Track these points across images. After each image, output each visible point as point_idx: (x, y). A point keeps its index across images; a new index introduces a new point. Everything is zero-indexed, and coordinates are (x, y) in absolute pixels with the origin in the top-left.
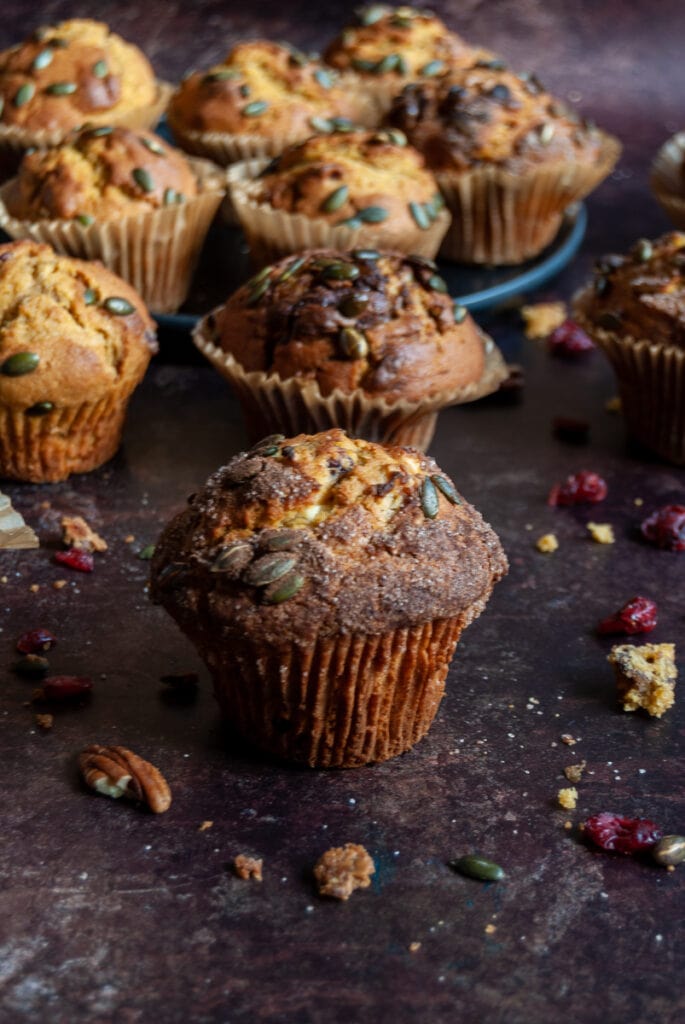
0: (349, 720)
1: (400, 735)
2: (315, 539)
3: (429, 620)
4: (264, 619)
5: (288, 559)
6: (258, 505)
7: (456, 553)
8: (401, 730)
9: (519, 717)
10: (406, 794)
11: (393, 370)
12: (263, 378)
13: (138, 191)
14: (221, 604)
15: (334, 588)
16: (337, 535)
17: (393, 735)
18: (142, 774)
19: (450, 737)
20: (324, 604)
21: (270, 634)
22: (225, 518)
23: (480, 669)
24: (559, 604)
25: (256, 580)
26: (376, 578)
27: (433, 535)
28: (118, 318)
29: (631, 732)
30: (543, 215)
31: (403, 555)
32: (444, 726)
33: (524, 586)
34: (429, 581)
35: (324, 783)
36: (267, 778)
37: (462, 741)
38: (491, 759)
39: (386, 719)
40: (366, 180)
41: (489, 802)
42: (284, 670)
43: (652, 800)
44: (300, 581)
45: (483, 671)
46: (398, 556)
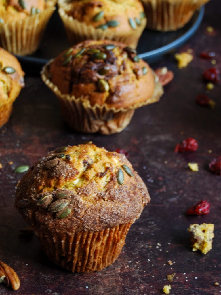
0: (87, 258)
1: (107, 262)
2: (76, 194)
3: (118, 225)
4: (56, 224)
5: (65, 202)
6: (55, 179)
7: (129, 199)
8: (107, 260)
9: (153, 252)
10: (107, 285)
11: (118, 96)
12: (68, 97)
13: (20, 8)
14: (40, 217)
15: (82, 214)
16: (84, 193)
17: (104, 262)
18: (10, 275)
19: (126, 260)
20: (78, 220)
21: (58, 229)
22: (43, 182)
23: (140, 229)
24: (174, 199)
25: (53, 210)
26: (98, 210)
27: (121, 193)
28: (9, 75)
29: (194, 260)
30: (185, 12)
31: (109, 201)
32: (124, 254)
33: (161, 190)
34: (118, 211)
35: (77, 279)
36: (56, 276)
37: (130, 262)
38: (140, 270)
39: (101, 257)
40: (111, 9)
41: (138, 289)
42: (63, 241)
43: (198, 290)
44: (70, 211)
45: (141, 230)
46: (107, 201)
